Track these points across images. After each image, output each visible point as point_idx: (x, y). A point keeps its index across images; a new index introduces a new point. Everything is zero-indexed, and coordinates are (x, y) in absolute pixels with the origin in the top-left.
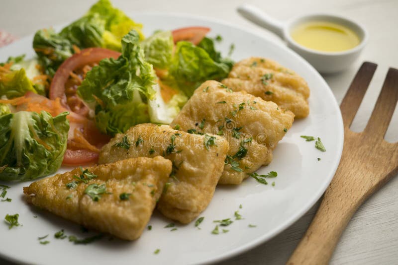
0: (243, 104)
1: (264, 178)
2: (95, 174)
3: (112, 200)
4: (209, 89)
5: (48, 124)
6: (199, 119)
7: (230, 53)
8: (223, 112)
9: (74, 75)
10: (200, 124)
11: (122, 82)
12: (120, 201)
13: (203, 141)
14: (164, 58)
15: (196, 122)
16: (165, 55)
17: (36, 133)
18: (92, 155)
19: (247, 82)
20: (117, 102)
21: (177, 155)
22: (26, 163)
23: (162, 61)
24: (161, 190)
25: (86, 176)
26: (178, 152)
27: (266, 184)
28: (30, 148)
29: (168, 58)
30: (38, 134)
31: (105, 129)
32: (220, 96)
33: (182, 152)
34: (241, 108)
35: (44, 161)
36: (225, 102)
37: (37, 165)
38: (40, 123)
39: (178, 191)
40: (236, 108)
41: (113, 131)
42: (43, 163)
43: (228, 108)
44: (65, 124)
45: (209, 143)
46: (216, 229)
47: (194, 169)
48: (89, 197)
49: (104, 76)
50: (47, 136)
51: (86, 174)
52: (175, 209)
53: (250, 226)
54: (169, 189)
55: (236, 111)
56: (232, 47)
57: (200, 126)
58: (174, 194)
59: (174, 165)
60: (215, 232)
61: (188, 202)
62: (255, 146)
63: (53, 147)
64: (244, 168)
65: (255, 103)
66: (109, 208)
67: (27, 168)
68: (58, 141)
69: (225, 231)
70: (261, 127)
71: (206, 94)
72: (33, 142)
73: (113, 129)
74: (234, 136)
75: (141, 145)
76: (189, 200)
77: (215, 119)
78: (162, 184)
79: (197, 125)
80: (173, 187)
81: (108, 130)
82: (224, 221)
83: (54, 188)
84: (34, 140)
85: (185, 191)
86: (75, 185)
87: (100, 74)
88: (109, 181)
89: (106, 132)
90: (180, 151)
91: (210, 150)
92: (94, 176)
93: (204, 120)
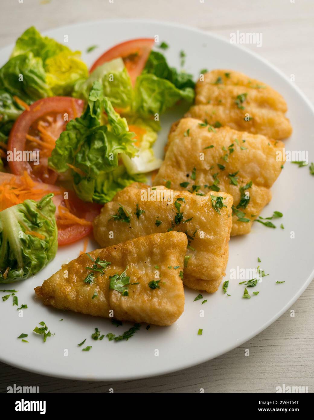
0: (232, 145)
1: (269, 221)
2: (107, 261)
3: (141, 291)
4: (190, 131)
5: (37, 214)
6: (188, 169)
7: (182, 63)
8: (213, 158)
9: (31, 138)
10: (191, 175)
11: (97, 144)
12: (151, 291)
13: (209, 203)
14: (125, 97)
15: (186, 173)
16: (123, 92)
17: (28, 226)
18: (84, 230)
19: (221, 109)
20: (99, 169)
21: (188, 224)
22: (27, 261)
23: (123, 100)
24: (183, 265)
25: (99, 265)
26: (188, 221)
27: (274, 227)
28: (27, 246)
29: (128, 95)
30: (30, 227)
31: (91, 199)
32: (205, 139)
33: (192, 220)
34: (232, 151)
35: (43, 254)
36: (212, 147)
37: (36, 258)
38: (28, 214)
39: (200, 263)
40: (226, 151)
41: (98, 198)
42: (42, 255)
43: (217, 152)
44: (51, 206)
45: (218, 205)
46: (246, 293)
47: (211, 237)
48: (116, 293)
49: (75, 140)
50: (38, 226)
51: (99, 263)
52: (199, 280)
53: (278, 283)
54: (189, 262)
55: (227, 155)
56: (182, 55)
57: (193, 177)
58: (197, 267)
59: (189, 237)
60: (246, 296)
61: (213, 273)
62: (257, 192)
63: (45, 234)
64: (251, 216)
65: (244, 141)
66: (143, 302)
67: (29, 267)
68: (49, 227)
69: (256, 294)
70: (257, 169)
71: (189, 139)
72: (28, 238)
73: (99, 197)
74: (232, 183)
75: (142, 216)
76: (214, 270)
77: (207, 167)
78: (182, 260)
79: (188, 176)
80: (193, 260)
81: (94, 199)
82: (250, 281)
83: (71, 285)
84: (29, 236)
85: (207, 262)
86: (92, 279)
87: (70, 139)
88: (128, 268)
89: (92, 201)
90: (189, 220)
91: (221, 213)
92: (108, 263)
93: (195, 169)
